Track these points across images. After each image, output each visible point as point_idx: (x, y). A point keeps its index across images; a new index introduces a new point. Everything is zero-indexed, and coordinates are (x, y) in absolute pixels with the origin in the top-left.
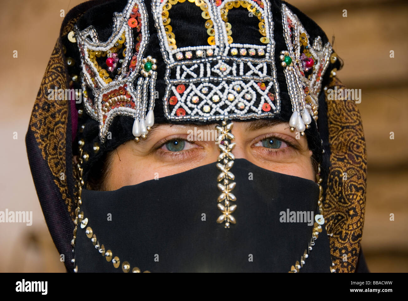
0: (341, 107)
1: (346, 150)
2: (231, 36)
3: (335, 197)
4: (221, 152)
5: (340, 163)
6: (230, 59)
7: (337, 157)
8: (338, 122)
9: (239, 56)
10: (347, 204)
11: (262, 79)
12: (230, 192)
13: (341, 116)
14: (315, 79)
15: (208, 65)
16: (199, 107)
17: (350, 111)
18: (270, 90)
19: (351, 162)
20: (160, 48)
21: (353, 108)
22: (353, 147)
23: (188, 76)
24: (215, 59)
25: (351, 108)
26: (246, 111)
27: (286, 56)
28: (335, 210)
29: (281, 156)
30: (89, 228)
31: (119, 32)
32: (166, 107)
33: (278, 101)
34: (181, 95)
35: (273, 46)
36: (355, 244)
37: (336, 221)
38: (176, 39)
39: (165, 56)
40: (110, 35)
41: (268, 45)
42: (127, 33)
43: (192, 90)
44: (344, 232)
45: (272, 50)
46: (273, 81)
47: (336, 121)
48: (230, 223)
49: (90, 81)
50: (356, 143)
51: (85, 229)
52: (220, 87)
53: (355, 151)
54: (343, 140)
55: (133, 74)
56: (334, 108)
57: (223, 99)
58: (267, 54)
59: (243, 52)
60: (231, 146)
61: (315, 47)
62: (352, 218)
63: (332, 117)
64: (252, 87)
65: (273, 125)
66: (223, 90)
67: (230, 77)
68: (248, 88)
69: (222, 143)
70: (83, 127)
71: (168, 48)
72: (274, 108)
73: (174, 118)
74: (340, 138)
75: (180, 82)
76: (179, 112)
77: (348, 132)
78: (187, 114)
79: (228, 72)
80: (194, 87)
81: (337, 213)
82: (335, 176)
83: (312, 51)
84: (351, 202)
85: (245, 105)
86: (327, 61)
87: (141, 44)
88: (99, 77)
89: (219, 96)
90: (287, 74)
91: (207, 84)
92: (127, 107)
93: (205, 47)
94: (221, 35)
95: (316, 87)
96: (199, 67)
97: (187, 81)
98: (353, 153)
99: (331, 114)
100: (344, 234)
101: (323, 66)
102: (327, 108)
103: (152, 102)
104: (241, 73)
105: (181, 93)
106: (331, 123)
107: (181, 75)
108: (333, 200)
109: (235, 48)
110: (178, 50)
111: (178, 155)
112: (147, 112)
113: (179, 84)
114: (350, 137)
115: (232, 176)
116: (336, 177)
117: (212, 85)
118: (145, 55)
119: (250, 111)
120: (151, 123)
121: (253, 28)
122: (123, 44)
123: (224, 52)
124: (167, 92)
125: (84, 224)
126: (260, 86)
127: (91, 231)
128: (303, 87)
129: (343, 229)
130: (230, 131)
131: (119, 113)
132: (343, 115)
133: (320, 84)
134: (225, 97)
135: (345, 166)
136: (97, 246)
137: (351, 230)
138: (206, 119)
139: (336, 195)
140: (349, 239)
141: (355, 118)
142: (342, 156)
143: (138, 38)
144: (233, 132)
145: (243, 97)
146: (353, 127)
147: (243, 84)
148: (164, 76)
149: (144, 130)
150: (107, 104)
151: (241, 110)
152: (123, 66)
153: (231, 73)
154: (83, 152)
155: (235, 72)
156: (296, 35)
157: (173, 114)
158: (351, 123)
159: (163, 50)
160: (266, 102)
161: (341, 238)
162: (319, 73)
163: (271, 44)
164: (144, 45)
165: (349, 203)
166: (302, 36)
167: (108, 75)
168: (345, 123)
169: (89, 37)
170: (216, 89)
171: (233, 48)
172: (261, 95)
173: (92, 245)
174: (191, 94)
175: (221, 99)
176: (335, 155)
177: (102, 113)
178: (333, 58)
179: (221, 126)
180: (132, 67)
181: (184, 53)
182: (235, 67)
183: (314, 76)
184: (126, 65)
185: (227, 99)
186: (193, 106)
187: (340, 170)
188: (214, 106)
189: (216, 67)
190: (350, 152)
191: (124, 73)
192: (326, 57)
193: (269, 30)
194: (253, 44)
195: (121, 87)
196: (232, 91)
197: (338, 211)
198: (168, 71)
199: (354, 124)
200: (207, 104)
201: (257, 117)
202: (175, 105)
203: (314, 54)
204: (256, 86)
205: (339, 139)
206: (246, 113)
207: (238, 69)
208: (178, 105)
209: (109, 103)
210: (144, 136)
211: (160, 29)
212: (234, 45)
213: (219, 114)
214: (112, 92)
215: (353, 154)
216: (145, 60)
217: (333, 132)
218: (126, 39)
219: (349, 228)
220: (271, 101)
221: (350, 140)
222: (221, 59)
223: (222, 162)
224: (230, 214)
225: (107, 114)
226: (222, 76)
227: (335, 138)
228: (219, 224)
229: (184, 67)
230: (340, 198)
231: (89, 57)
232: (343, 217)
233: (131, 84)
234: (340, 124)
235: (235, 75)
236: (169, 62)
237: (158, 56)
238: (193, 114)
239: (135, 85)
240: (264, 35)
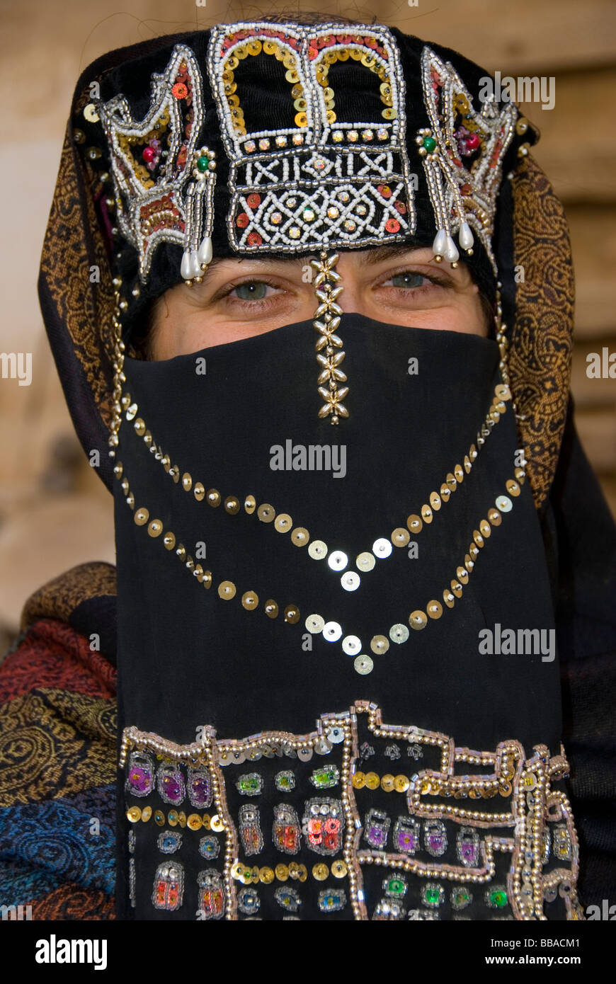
0: (536, 208)
1: (541, 281)
2: (334, 110)
3: (523, 360)
4: (321, 302)
5: (531, 305)
6: (331, 150)
7: (527, 295)
8: (530, 230)
9: (345, 143)
10: (541, 370)
11: (385, 179)
12: (335, 368)
13: (534, 221)
14: (487, 166)
15: (296, 160)
16: (283, 230)
17: (549, 215)
18: (398, 198)
19: (549, 302)
20: (221, 133)
21: (555, 210)
22: (552, 275)
23: (265, 180)
24: (306, 150)
25: (551, 209)
26: (358, 234)
27: (426, 137)
28: (522, 381)
29: (421, 298)
30: (139, 419)
31: (159, 106)
32: (231, 231)
33: (412, 215)
34: (255, 211)
35: (403, 123)
36: (554, 436)
37: (524, 398)
38: (245, 118)
39: (229, 148)
40: (147, 111)
41: (396, 122)
42: (172, 108)
43: (271, 203)
44: (537, 416)
45: (402, 130)
46: (404, 181)
47: (525, 229)
48: (339, 416)
49: (123, 185)
50: (557, 268)
51: (133, 421)
52: (315, 196)
53: (556, 283)
54: (536, 260)
55: (183, 176)
56: (523, 208)
57: (321, 217)
58: (394, 137)
59: (353, 136)
60: (336, 292)
61: (484, 114)
62: (549, 395)
63: (520, 222)
64: (368, 193)
65: (405, 252)
66: (320, 201)
67: (330, 179)
68: (361, 196)
69: (322, 288)
70: (119, 256)
71: (233, 134)
72: (405, 226)
73: (243, 248)
74: (532, 257)
75: (252, 190)
76: (252, 239)
77: (545, 248)
78: (264, 242)
79: (328, 170)
80: (274, 197)
81: (526, 386)
82: (523, 326)
83: (478, 120)
84: (548, 368)
85: (356, 223)
86: (509, 132)
87: (193, 126)
88: (134, 177)
89: (314, 212)
90: (429, 168)
91: (294, 192)
92: (175, 229)
93: (291, 131)
94: (316, 110)
95: (490, 178)
96: (281, 165)
97: (263, 188)
98: (552, 286)
99: (519, 217)
100: (537, 422)
101: (503, 141)
102: (513, 208)
103: (209, 224)
104: (350, 172)
105: (254, 207)
106: (518, 231)
107: (253, 178)
108: (520, 364)
109: (339, 130)
110: (249, 136)
111: (255, 307)
112: (202, 239)
113: (250, 194)
114: (549, 257)
115: (339, 341)
116: (526, 329)
117: (302, 194)
118: (198, 147)
119: (365, 234)
120: (208, 258)
121: (371, 93)
122: (167, 125)
123: (320, 138)
124: (233, 207)
125: (132, 413)
126: (382, 192)
127: (143, 425)
128: (460, 184)
129: (535, 411)
130: (334, 269)
131: (164, 238)
132: (537, 220)
133: (499, 171)
134: (324, 213)
135: (539, 310)
136: (153, 449)
137: (549, 414)
138: (292, 249)
139: (525, 357)
140: (545, 429)
141: (557, 226)
142: (534, 292)
143: (188, 116)
144: (339, 269)
145: (354, 212)
146: (553, 242)
147: (353, 191)
148: (228, 181)
149: (198, 269)
150: (148, 223)
151: (351, 233)
152: (168, 163)
153: (333, 173)
154: (120, 297)
155: (339, 171)
156: (446, 99)
157: (242, 243)
158: (551, 234)
159: (224, 136)
160: (391, 216)
161: (533, 427)
162: (495, 154)
163: (399, 120)
164: (198, 129)
165: (545, 370)
166: (458, 98)
167: (148, 175)
168: (541, 234)
169: (117, 112)
170: (309, 200)
171: (335, 130)
172: (384, 207)
173: (146, 447)
174: (270, 210)
175: (316, 216)
176: (523, 292)
177: (141, 238)
178: (521, 127)
179: (319, 260)
180: (181, 164)
181: (257, 141)
182: (339, 161)
183: (485, 162)
184: (171, 160)
185: (327, 216)
186: (273, 229)
187: (531, 316)
188: (306, 227)
189: (308, 163)
190: (547, 286)
191: (169, 175)
192: (507, 125)
193: (398, 96)
194: (369, 123)
195: (164, 197)
196: (336, 203)
197: (527, 383)
198: (233, 171)
199: (556, 237)
200: (295, 225)
201: (378, 243)
202: (245, 228)
203: (484, 126)
204: (374, 191)
205: (530, 260)
206: (358, 238)
207: (344, 166)
208: (250, 228)
209: (150, 221)
210: (198, 279)
211: (221, 102)
212: (338, 125)
213: (315, 240)
214: (152, 204)
215: (553, 289)
216: (199, 153)
217: (521, 246)
218: (170, 119)
219: (545, 410)
220: (401, 215)
221: (548, 262)
222: (316, 150)
223: (322, 319)
224: (338, 402)
225: (148, 238)
226: (319, 178)
227: (524, 256)
228: (323, 419)
229: (257, 164)
230: (530, 362)
231: (119, 145)
232: (534, 392)
233: (178, 194)
234: (532, 234)
235: (339, 175)
236: (234, 157)
237: (218, 146)
238: (273, 242)
239: (184, 194)
240: (389, 104)
